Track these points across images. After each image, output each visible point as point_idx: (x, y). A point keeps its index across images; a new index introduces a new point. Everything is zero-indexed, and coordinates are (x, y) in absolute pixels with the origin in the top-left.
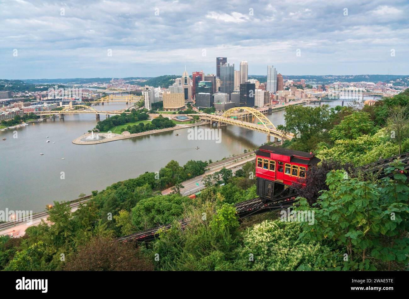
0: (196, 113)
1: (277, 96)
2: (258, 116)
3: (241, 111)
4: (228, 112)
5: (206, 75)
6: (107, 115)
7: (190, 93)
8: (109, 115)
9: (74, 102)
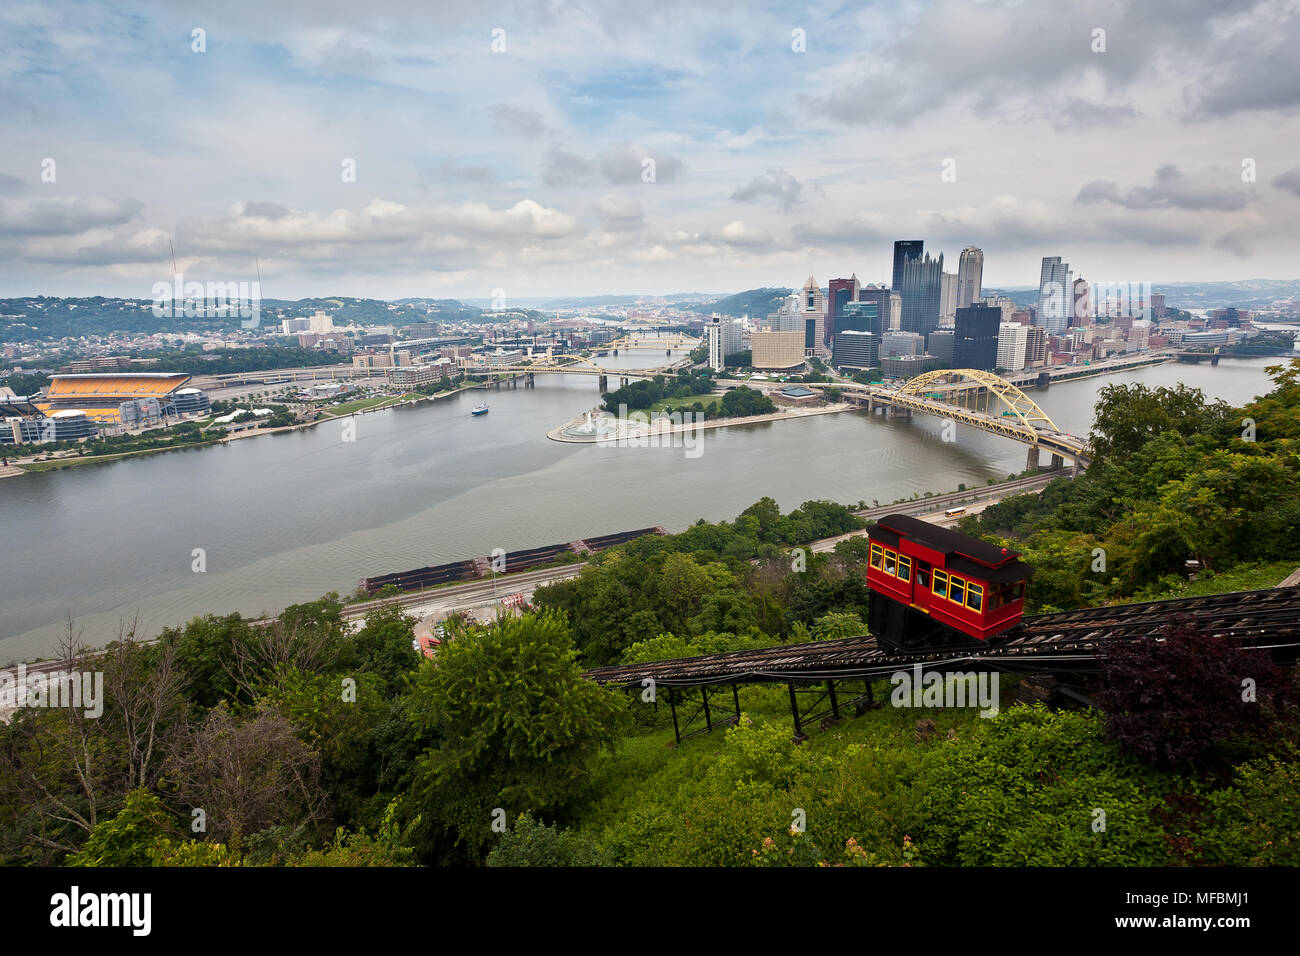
0: (831, 380)
1: (1069, 343)
2: (1006, 393)
3: (958, 379)
4: (920, 382)
5: (864, 286)
6: (622, 379)
7: (820, 332)
8: (627, 380)
9: (555, 348)
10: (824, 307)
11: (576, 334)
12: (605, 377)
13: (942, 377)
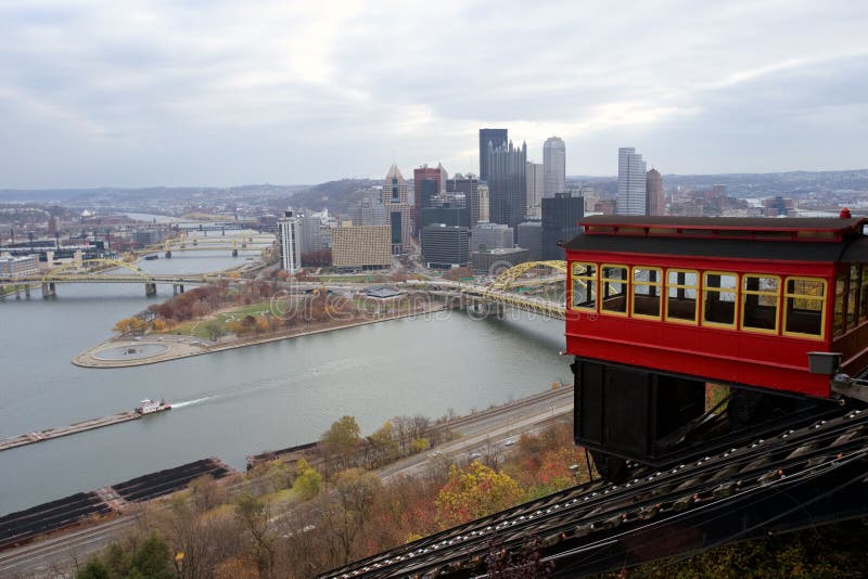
3: (547, 271)
6: (175, 286)
7: (407, 226)
8: (182, 287)
9: (87, 251)
10: (411, 199)
11: (117, 235)
12: (154, 285)
13: (532, 270)
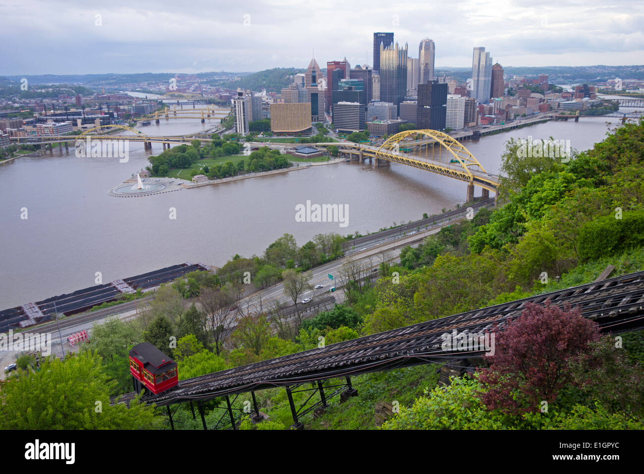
0: (331, 140)
1: (491, 109)
2: (452, 146)
3: (420, 137)
4: (395, 140)
6: (164, 144)
7: (322, 103)
8: (169, 144)
9: (103, 119)
10: (324, 83)
12: (150, 143)
13: (410, 136)
